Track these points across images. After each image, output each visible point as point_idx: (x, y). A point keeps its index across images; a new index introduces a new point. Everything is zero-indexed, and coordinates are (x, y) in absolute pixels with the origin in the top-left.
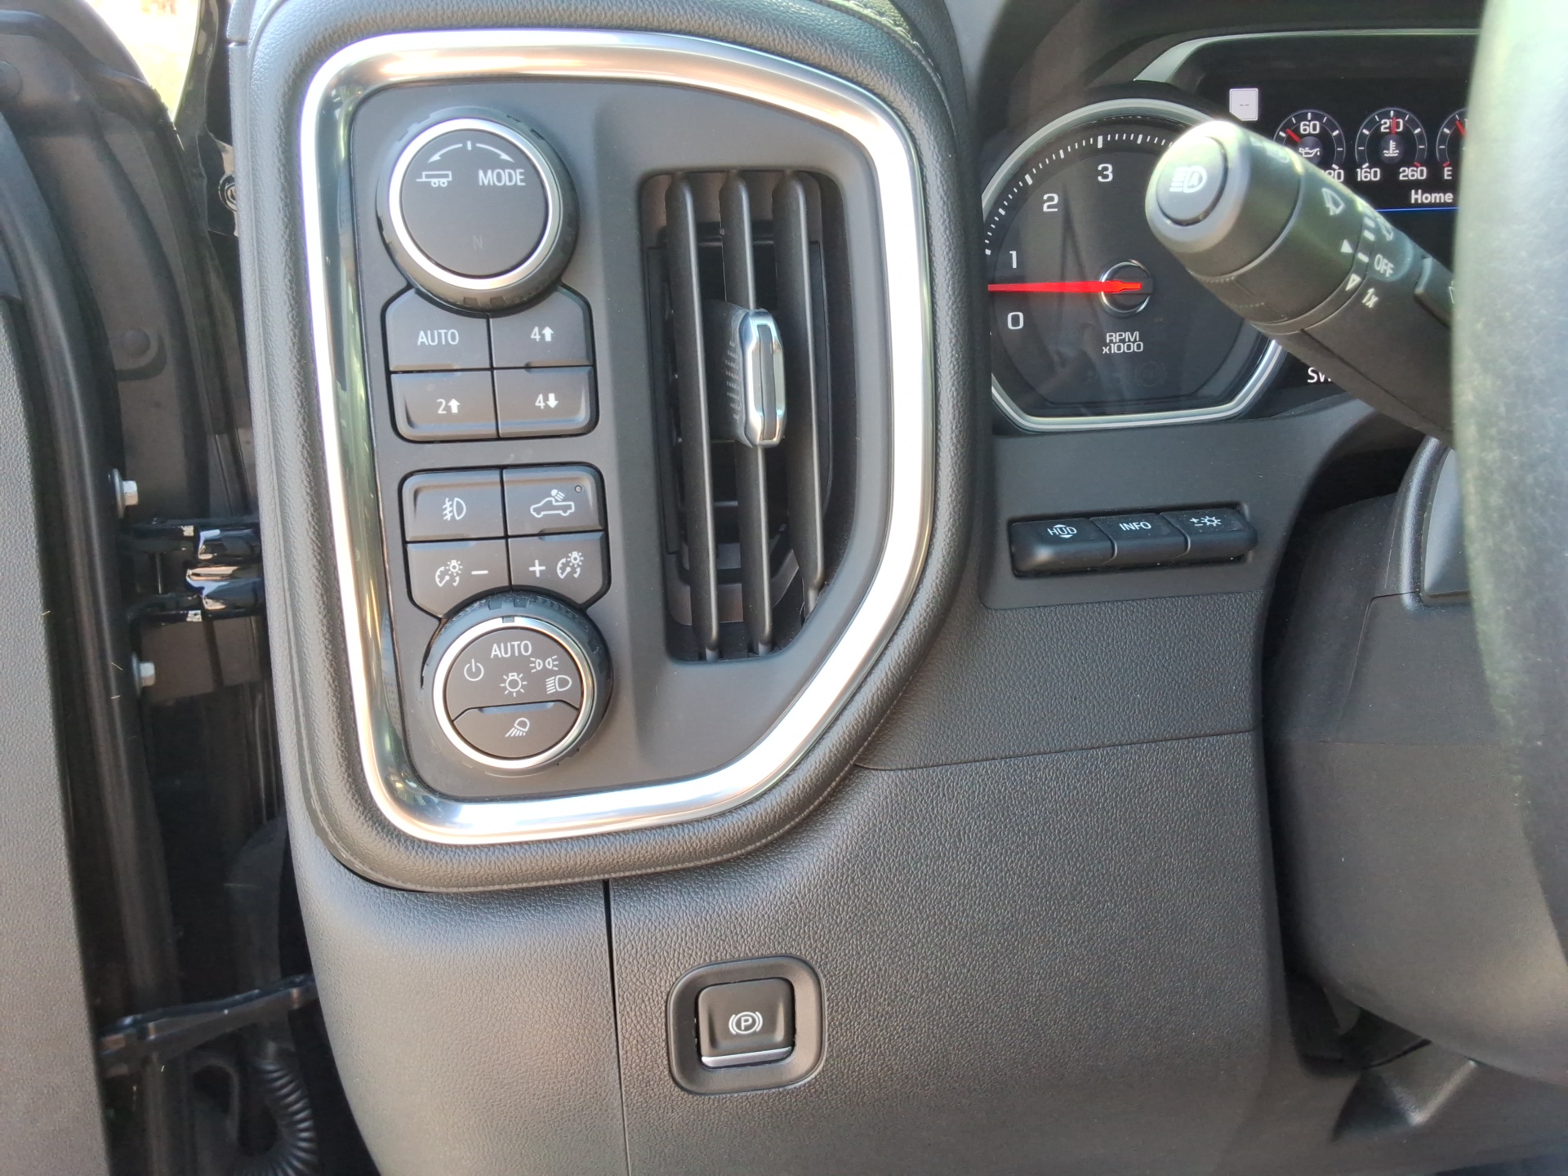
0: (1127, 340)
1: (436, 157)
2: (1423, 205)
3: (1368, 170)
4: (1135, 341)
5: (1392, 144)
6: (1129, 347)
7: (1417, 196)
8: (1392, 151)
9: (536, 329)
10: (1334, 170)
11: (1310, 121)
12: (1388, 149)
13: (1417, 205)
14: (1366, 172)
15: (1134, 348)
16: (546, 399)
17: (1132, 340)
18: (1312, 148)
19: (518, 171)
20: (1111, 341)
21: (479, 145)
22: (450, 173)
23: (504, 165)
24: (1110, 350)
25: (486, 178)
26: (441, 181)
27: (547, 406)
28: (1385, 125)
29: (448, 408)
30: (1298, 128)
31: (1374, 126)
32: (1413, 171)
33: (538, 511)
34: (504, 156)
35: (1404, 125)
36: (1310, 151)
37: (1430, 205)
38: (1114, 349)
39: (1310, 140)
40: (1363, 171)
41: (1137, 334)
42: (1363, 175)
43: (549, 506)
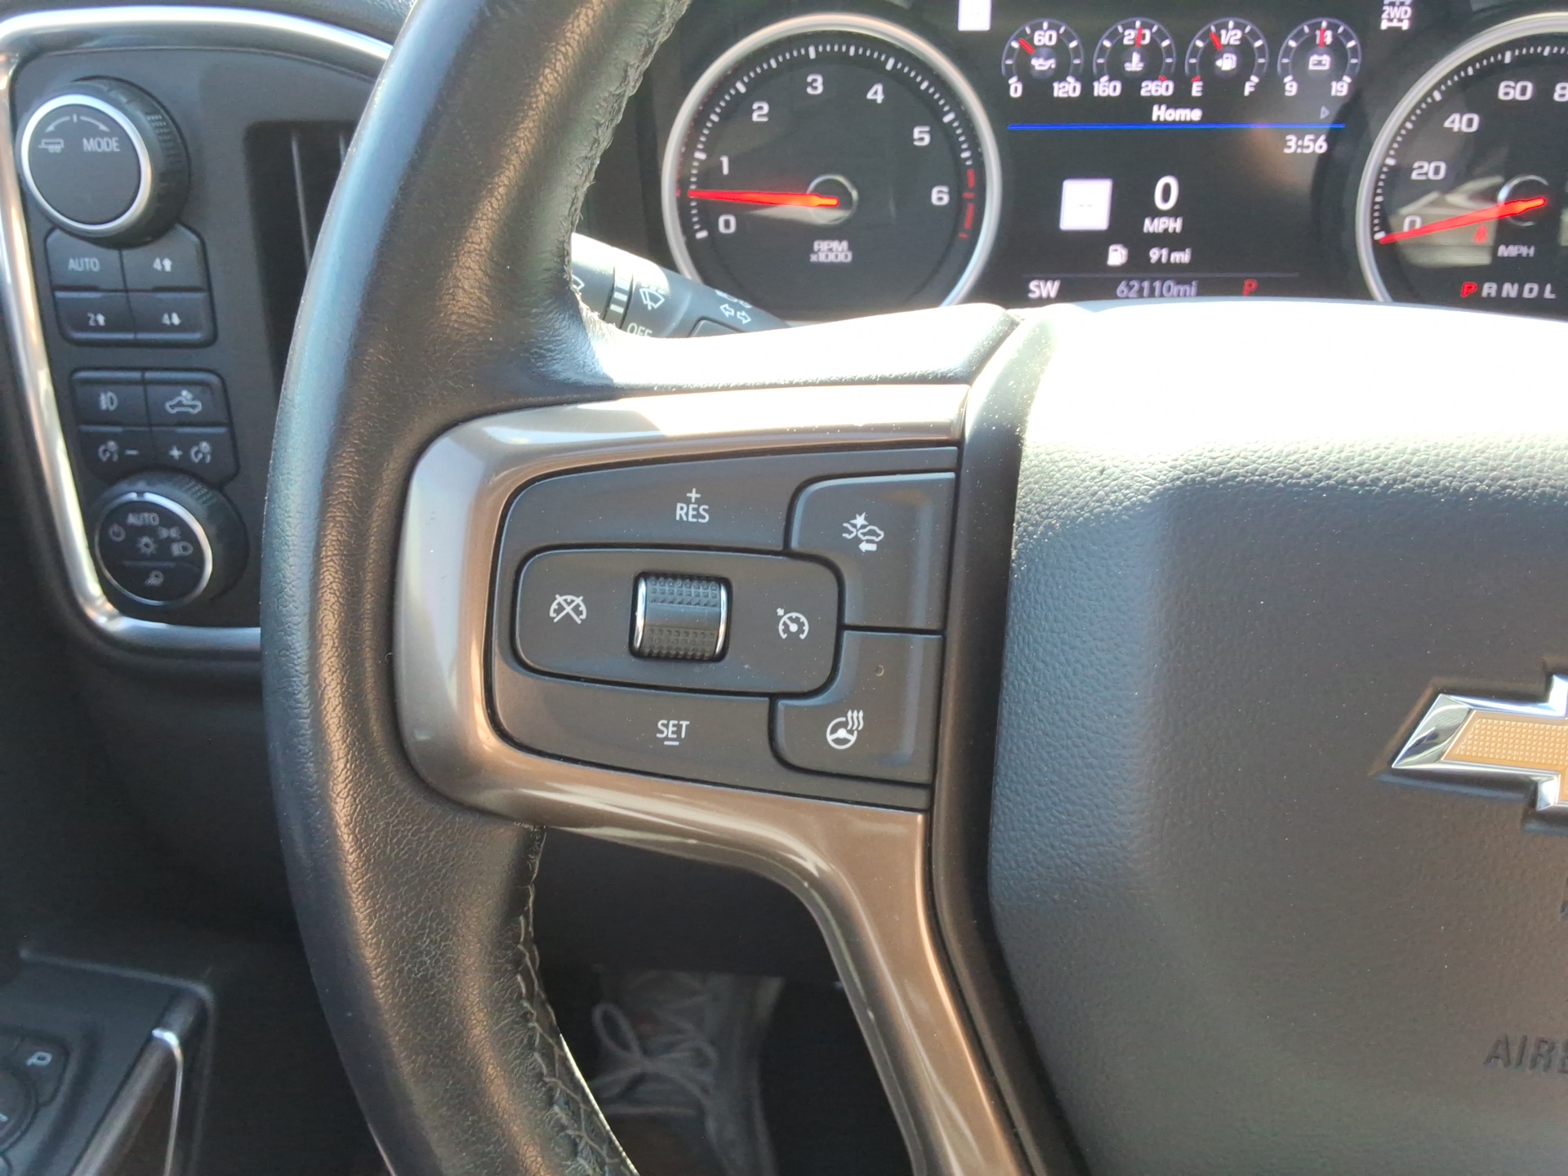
0: (834, 249)
1: (51, 128)
2: (1166, 123)
3: (1107, 84)
4: (843, 251)
5: (1136, 57)
6: (837, 256)
7: (1160, 113)
8: (1135, 64)
9: (158, 261)
10: (1069, 83)
11: (1045, 31)
12: (1131, 61)
13: (1158, 122)
14: (1104, 86)
15: (841, 258)
16: (170, 318)
17: (840, 249)
18: (1047, 58)
19: (114, 139)
20: (819, 250)
21: (83, 118)
22: (62, 141)
23: (103, 134)
24: (818, 257)
25: (89, 145)
26: (56, 147)
27: (172, 324)
28: (1129, 37)
29: (96, 321)
30: (1032, 39)
31: (1117, 38)
32: (1157, 85)
33: (172, 407)
34: (103, 127)
35: (1152, 38)
36: (1044, 63)
37: (1174, 123)
38: (822, 258)
39: (1044, 51)
40: (1101, 85)
41: (845, 244)
42: (1101, 89)
43: (180, 404)
